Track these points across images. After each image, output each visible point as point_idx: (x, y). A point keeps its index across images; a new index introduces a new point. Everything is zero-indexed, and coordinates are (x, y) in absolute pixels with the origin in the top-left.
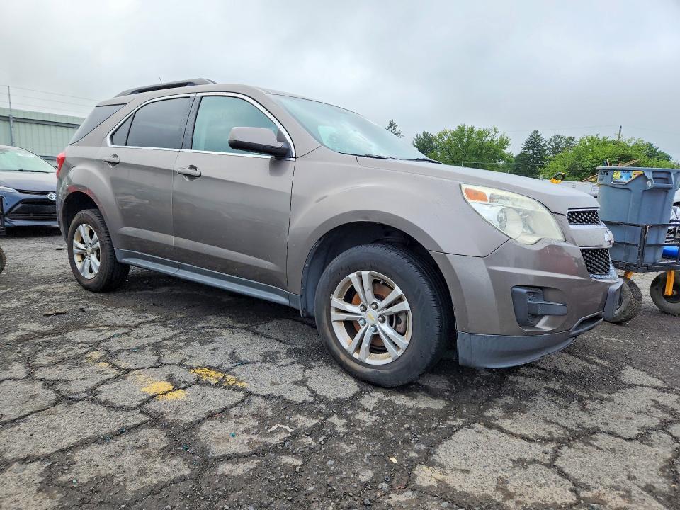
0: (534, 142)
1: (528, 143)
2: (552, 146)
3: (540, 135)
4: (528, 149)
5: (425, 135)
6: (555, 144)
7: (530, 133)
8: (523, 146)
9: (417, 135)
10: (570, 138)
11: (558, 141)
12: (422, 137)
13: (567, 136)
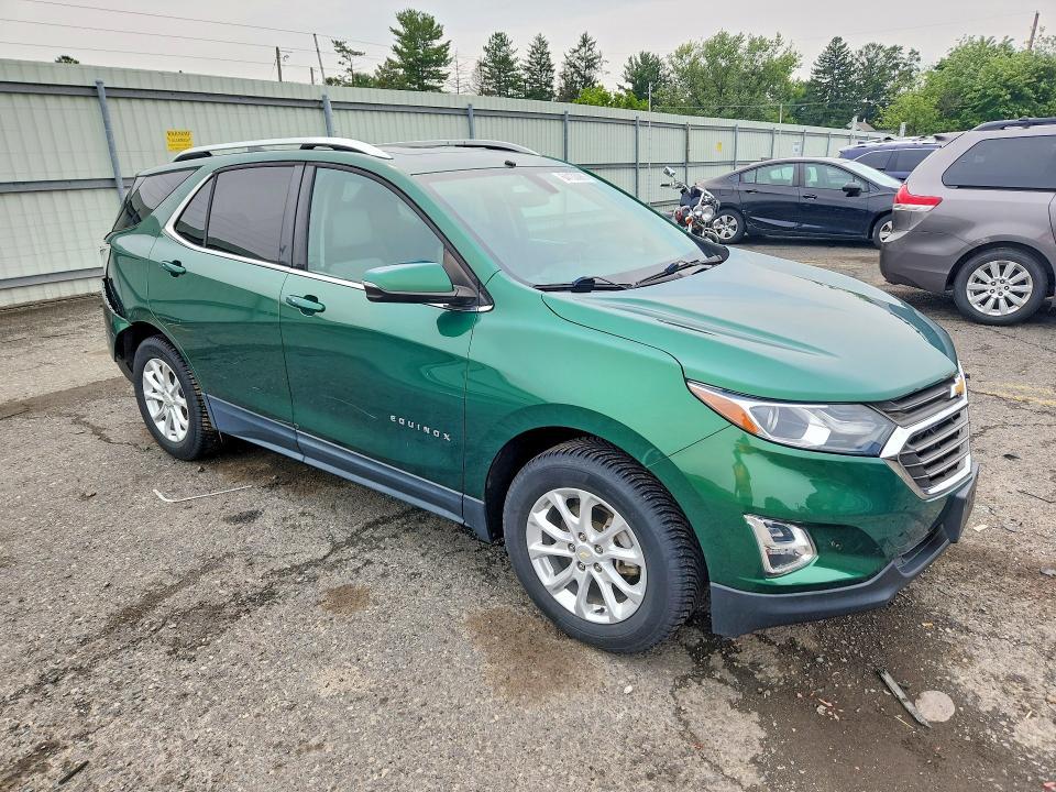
0: (835, 58)
1: (823, 60)
2: (863, 64)
3: (845, 46)
4: (824, 72)
5: (645, 57)
6: (868, 59)
7: (828, 42)
8: (815, 67)
9: (630, 59)
10: (895, 49)
11: (872, 55)
12: (639, 60)
13: (888, 46)
